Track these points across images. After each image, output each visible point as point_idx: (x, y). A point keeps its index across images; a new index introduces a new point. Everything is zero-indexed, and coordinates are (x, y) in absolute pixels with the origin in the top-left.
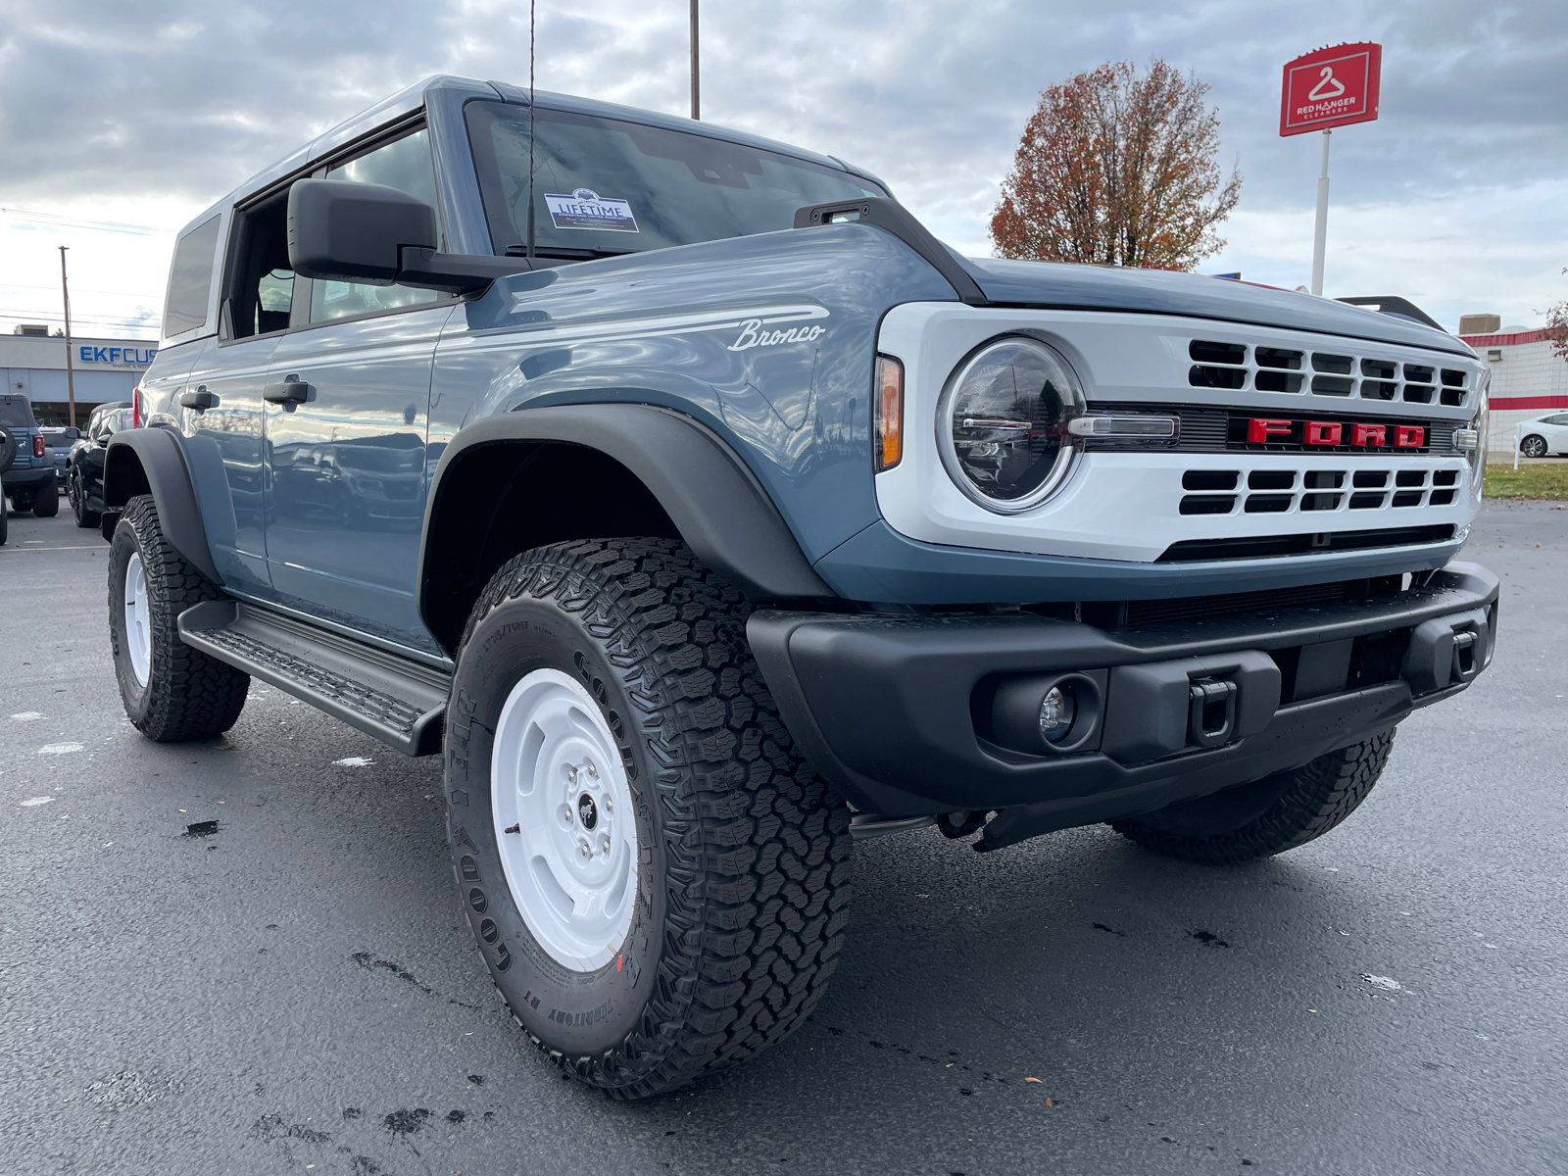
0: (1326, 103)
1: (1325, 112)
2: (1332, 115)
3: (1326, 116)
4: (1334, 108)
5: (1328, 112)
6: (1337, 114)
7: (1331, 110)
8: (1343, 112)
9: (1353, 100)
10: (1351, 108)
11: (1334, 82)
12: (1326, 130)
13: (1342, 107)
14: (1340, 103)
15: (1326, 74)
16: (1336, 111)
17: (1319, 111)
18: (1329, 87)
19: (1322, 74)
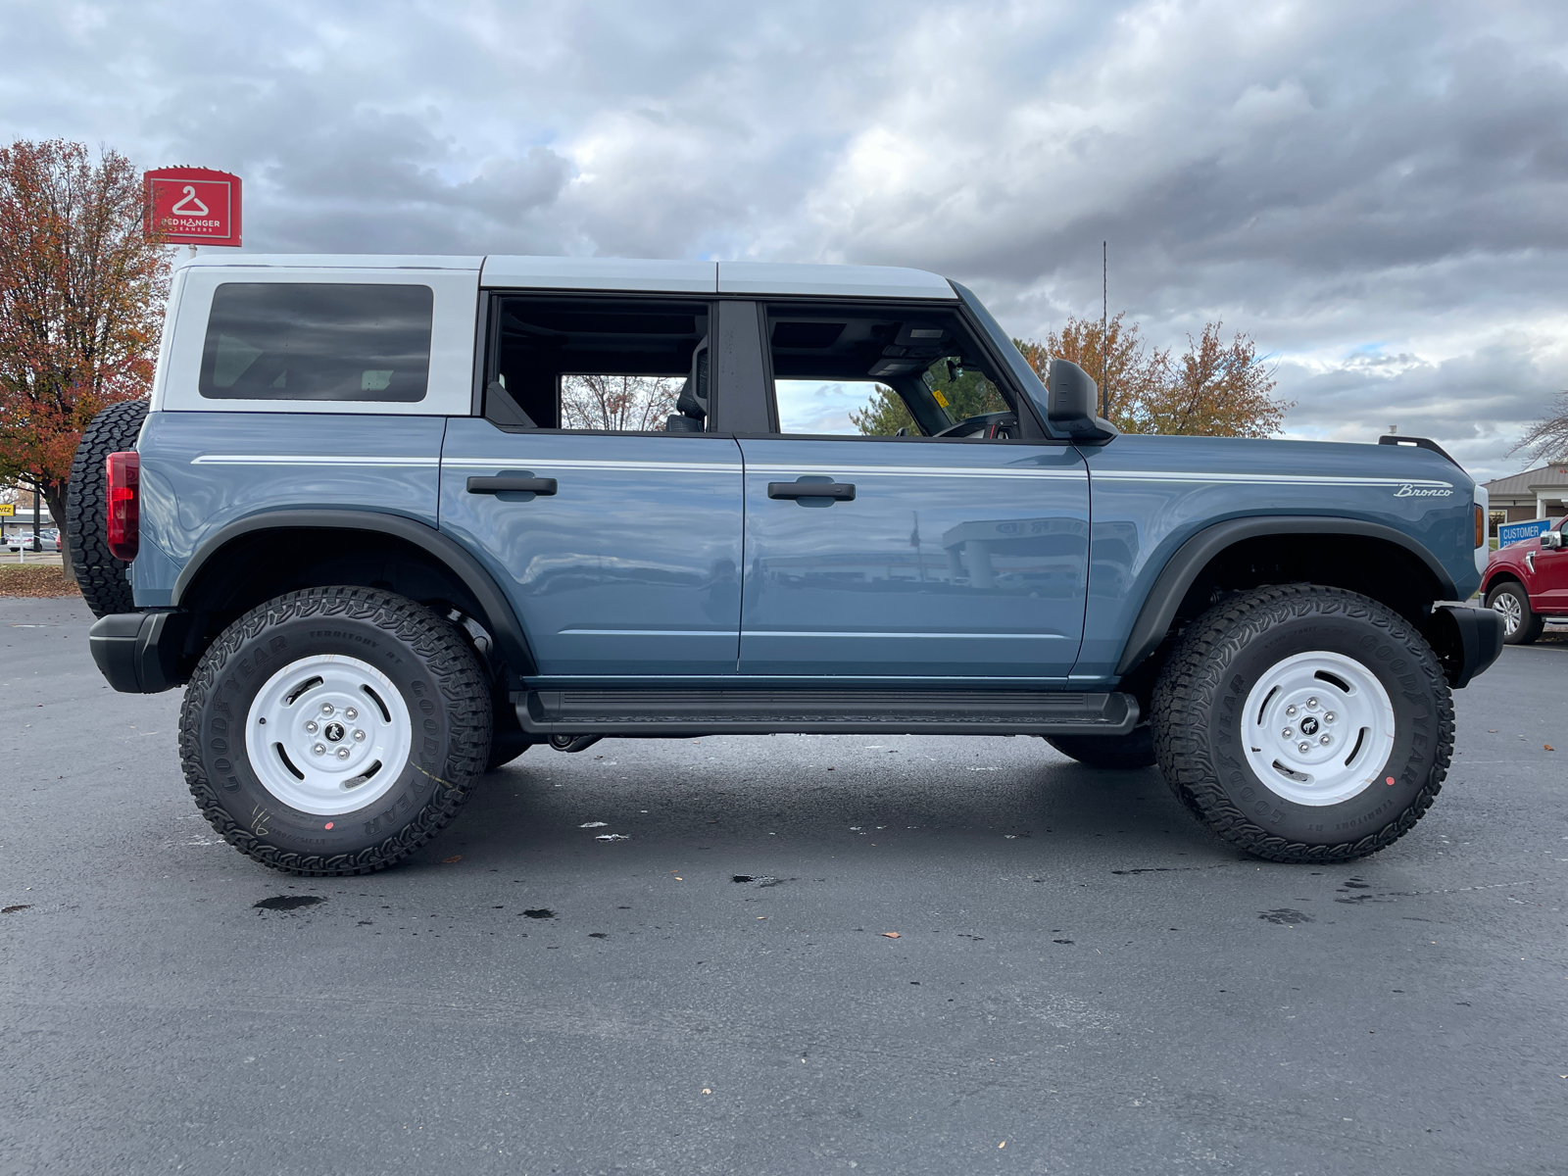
0: (191, 220)
1: (190, 228)
2: (196, 232)
3: (190, 232)
4: (198, 226)
5: (193, 229)
6: (202, 233)
7: (196, 227)
8: (207, 233)
9: (217, 224)
10: (215, 230)
11: (196, 201)
12: (192, 246)
13: (208, 227)
14: (205, 223)
15: (189, 192)
16: (200, 230)
17: (185, 227)
18: (191, 206)
19: (185, 191)
